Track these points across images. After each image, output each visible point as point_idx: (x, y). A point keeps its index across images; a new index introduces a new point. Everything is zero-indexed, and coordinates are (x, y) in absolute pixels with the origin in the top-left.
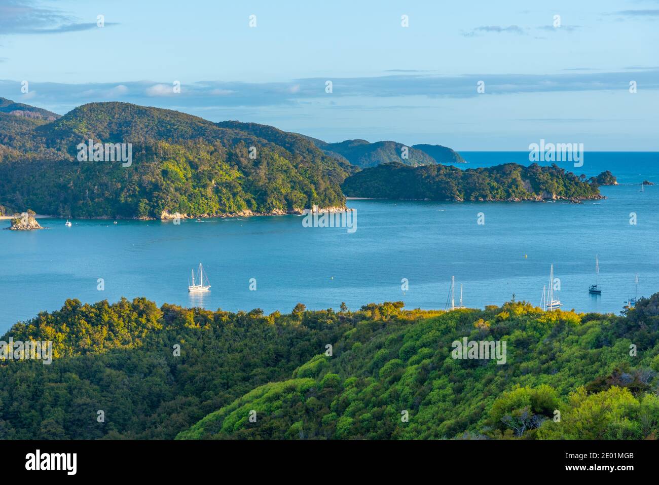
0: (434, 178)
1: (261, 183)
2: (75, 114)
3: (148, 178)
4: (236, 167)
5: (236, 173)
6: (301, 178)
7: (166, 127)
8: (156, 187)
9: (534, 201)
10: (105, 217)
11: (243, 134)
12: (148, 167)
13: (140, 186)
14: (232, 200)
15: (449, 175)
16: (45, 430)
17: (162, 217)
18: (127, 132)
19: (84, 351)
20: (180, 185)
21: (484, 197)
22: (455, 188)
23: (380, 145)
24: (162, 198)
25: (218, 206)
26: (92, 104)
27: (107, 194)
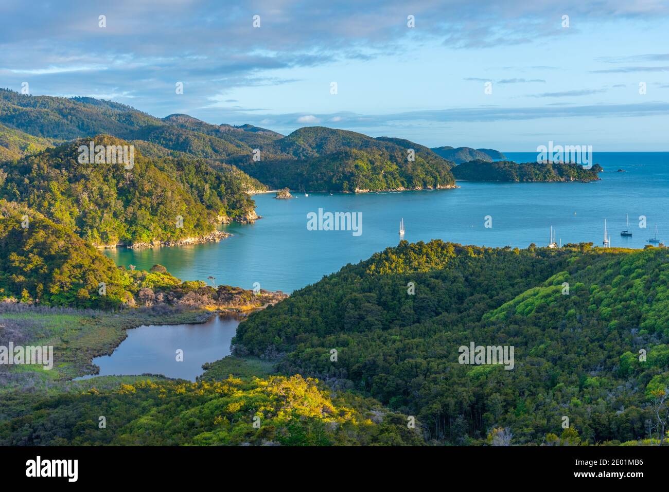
0: (502, 169)
1: (409, 172)
2: (296, 133)
3: (348, 170)
4: (395, 163)
5: (395, 167)
6: (431, 169)
7: (347, 140)
8: (352, 174)
9: (560, 182)
10: (324, 191)
11: (390, 144)
12: (347, 163)
13: (343, 174)
14: (393, 181)
15: (511, 167)
16: (404, 312)
17: (356, 191)
18: (325, 143)
19: (416, 269)
20: (365, 173)
21: (531, 179)
22: (515, 174)
23: (461, 149)
24: (356, 181)
25: (386, 185)
26: (305, 128)
27: (325, 178)
